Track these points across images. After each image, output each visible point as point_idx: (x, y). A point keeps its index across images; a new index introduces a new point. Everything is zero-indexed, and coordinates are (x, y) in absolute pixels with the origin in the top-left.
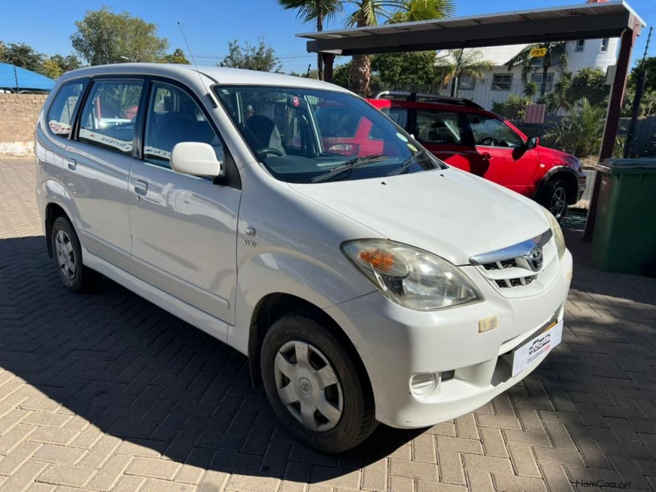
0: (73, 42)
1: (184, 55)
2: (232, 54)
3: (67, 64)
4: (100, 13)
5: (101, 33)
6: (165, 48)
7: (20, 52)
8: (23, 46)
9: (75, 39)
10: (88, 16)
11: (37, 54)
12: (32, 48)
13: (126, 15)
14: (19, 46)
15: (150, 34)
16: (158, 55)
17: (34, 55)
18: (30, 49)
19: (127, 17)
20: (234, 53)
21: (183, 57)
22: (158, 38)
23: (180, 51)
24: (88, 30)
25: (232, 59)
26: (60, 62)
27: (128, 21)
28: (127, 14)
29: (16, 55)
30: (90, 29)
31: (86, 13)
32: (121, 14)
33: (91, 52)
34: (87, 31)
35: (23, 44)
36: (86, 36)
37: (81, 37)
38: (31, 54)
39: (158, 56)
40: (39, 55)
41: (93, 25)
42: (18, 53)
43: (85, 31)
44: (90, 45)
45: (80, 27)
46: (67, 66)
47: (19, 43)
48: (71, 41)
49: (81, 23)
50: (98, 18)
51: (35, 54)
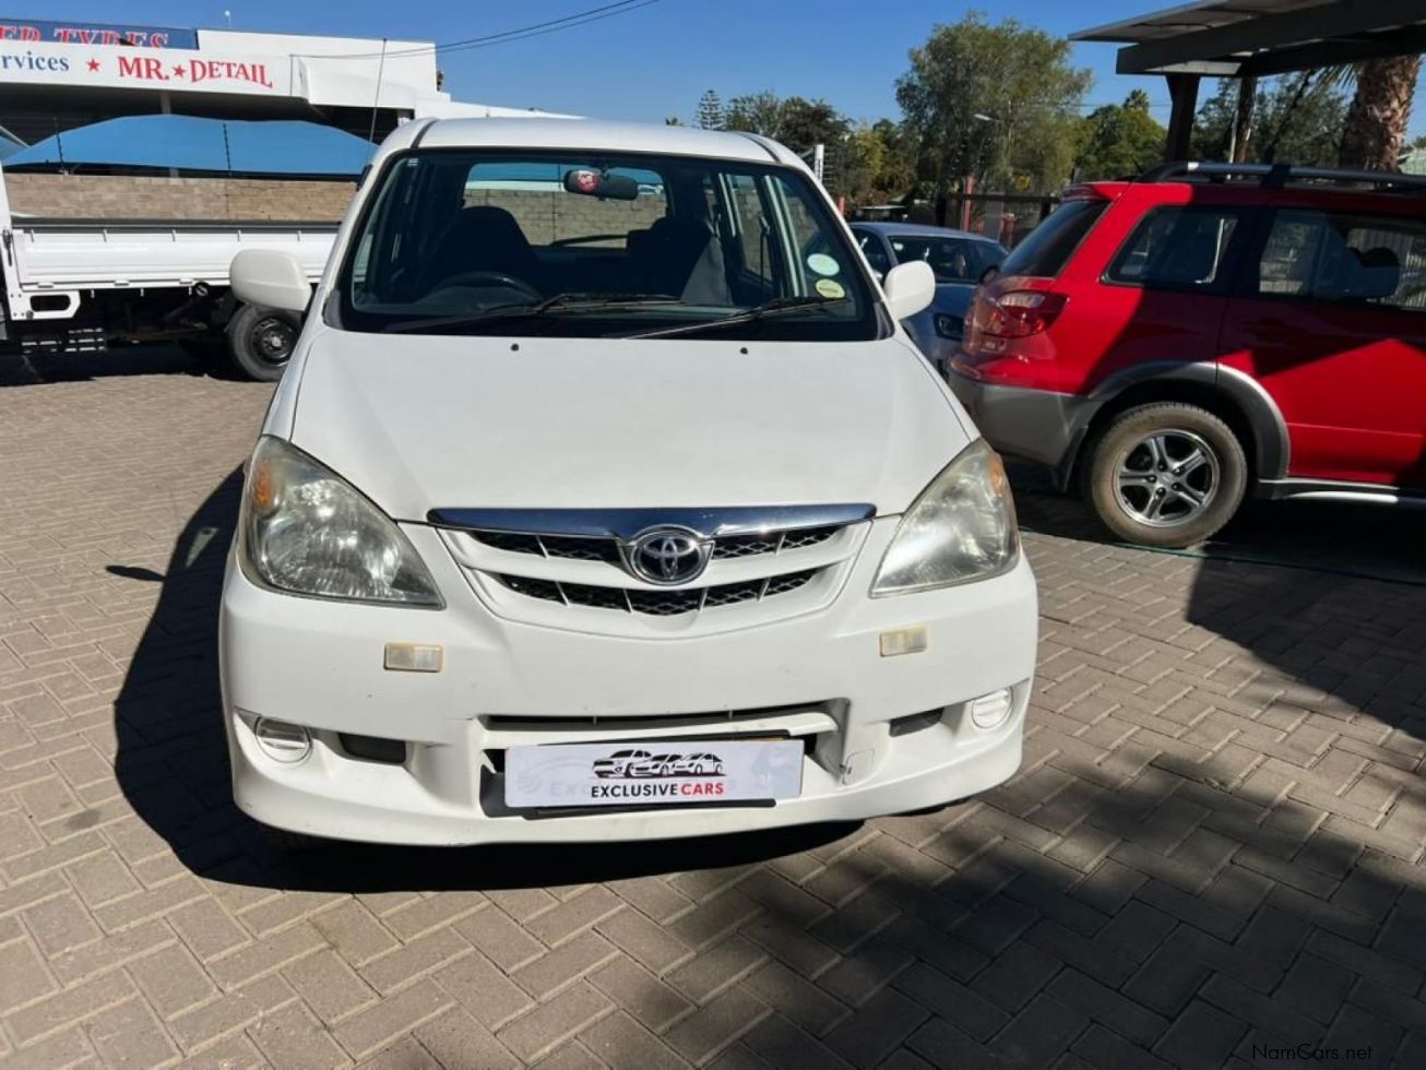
0: (900, 91)
1: (1147, 104)
2: (1223, 94)
3: (899, 136)
4: (959, 28)
5: (955, 69)
6: (1084, 90)
7: (813, 119)
8: (818, 105)
9: (904, 85)
10: (935, 36)
11: (841, 120)
12: (834, 109)
13: (1010, 26)
14: (813, 105)
15: (1054, 64)
16: (1064, 107)
17: (838, 122)
18: (830, 111)
19: (1012, 31)
20: (1229, 91)
21: (1144, 107)
22: (1072, 71)
23: (1141, 95)
24: (929, 64)
25: (1222, 107)
26: (886, 132)
27: (1013, 38)
28: (1014, 23)
29: (805, 125)
30: (934, 64)
31: (934, 31)
32: (1001, 25)
33: (927, 110)
34: (927, 68)
35: (821, 101)
36: (925, 78)
37: (916, 81)
38: (830, 120)
39: (1063, 111)
40: (846, 121)
41: (942, 54)
42: (809, 120)
43: (924, 67)
44: (929, 94)
45: (915, 60)
46: (899, 141)
47: (814, 101)
48: (896, 90)
49: (919, 52)
50: (954, 39)
51: (838, 119)
